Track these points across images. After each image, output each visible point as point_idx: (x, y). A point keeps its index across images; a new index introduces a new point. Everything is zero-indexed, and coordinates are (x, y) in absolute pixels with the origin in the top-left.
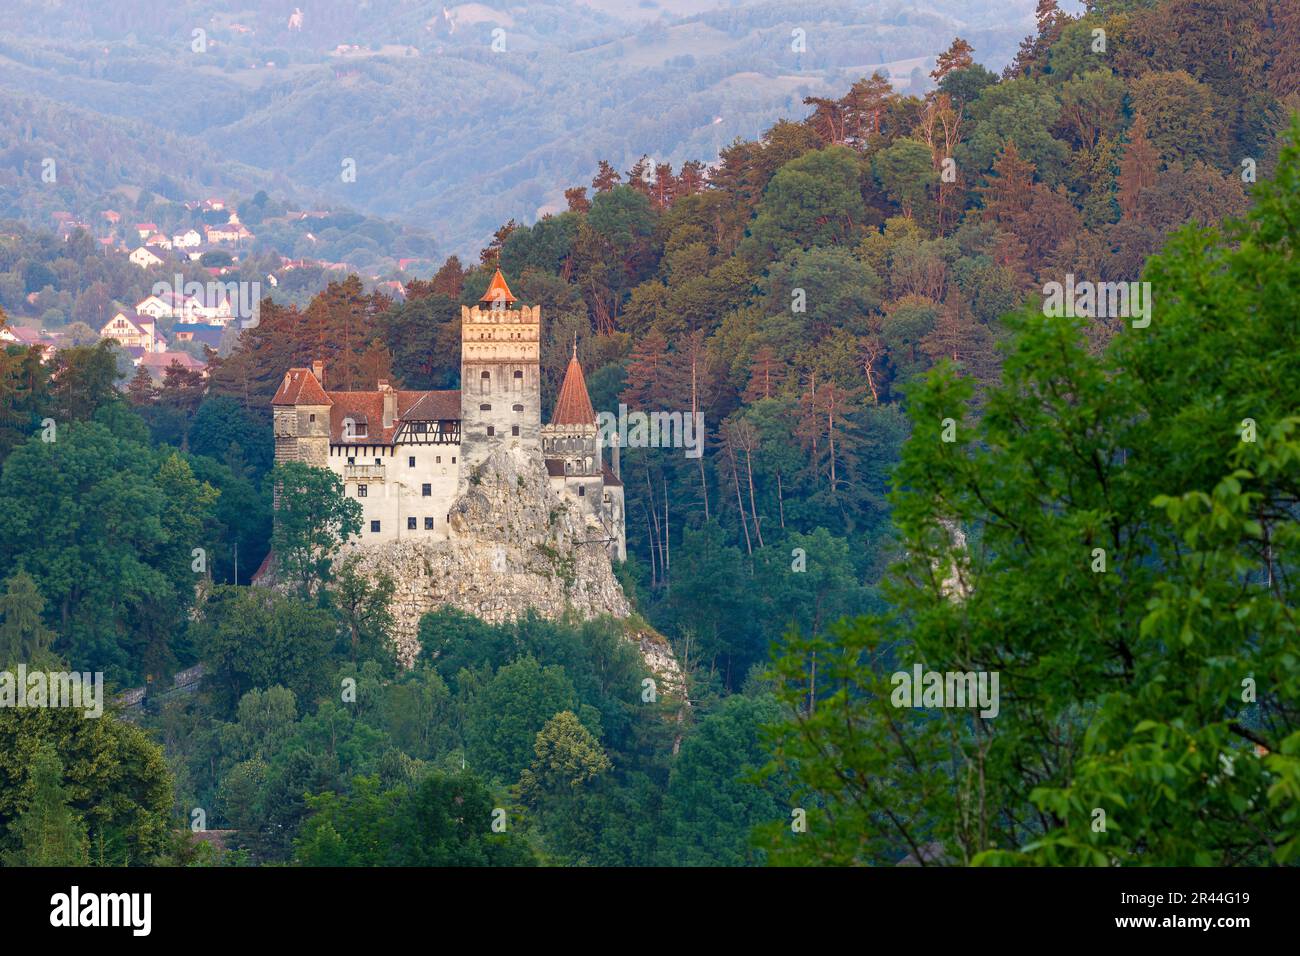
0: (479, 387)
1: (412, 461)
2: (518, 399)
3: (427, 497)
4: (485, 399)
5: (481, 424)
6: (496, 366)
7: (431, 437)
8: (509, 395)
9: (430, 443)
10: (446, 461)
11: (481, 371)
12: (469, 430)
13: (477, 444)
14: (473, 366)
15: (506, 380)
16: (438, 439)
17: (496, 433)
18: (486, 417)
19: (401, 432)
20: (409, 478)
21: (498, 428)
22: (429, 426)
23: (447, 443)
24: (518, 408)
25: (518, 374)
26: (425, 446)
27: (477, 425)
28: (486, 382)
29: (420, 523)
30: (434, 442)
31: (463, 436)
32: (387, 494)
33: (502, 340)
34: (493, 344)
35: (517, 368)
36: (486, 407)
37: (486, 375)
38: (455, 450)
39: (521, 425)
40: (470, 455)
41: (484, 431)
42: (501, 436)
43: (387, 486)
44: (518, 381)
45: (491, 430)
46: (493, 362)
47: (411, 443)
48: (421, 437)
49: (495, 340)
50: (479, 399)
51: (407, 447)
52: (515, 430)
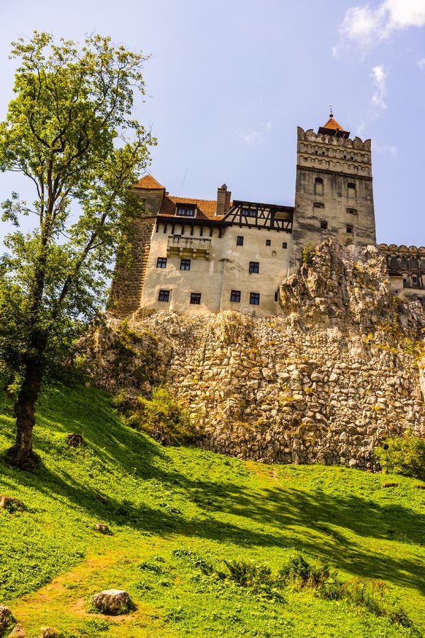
0: (313, 188)
1: (240, 241)
2: (352, 204)
3: (254, 275)
4: (319, 199)
5: (313, 218)
6: (329, 176)
7: (261, 222)
8: (343, 199)
9: (260, 227)
10: (276, 246)
11: (315, 177)
12: (301, 221)
13: (309, 233)
14: (307, 173)
15: (340, 188)
16: (268, 224)
17: (329, 228)
18: (319, 213)
19: (230, 214)
20: (236, 254)
21: (332, 224)
22: (260, 212)
23: (278, 230)
24: (351, 211)
25: (352, 186)
26: (254, 231)
27: (310, 218)
28: (319, 187)
29: (245, 297)
30: (264, 227)
31: (295, 224)
32: (212, 269)
33: (335, 157)
34: (327, 159)
35: (351, 181)
36: (319, 205)
37: (319, 181)
38: (286, 237)
39: (356, 225)
40: (301, 240)
41: (318, 224)
42: (335, 230)
43: (212, 264)
44: (351, 191)
45: (324, 225)
46: (327, 172)
47: (240, 225)
48: (251, 221)
49: (327, 156)
50: (313, 197)
51: (235, 229)
52: (350, 229)
